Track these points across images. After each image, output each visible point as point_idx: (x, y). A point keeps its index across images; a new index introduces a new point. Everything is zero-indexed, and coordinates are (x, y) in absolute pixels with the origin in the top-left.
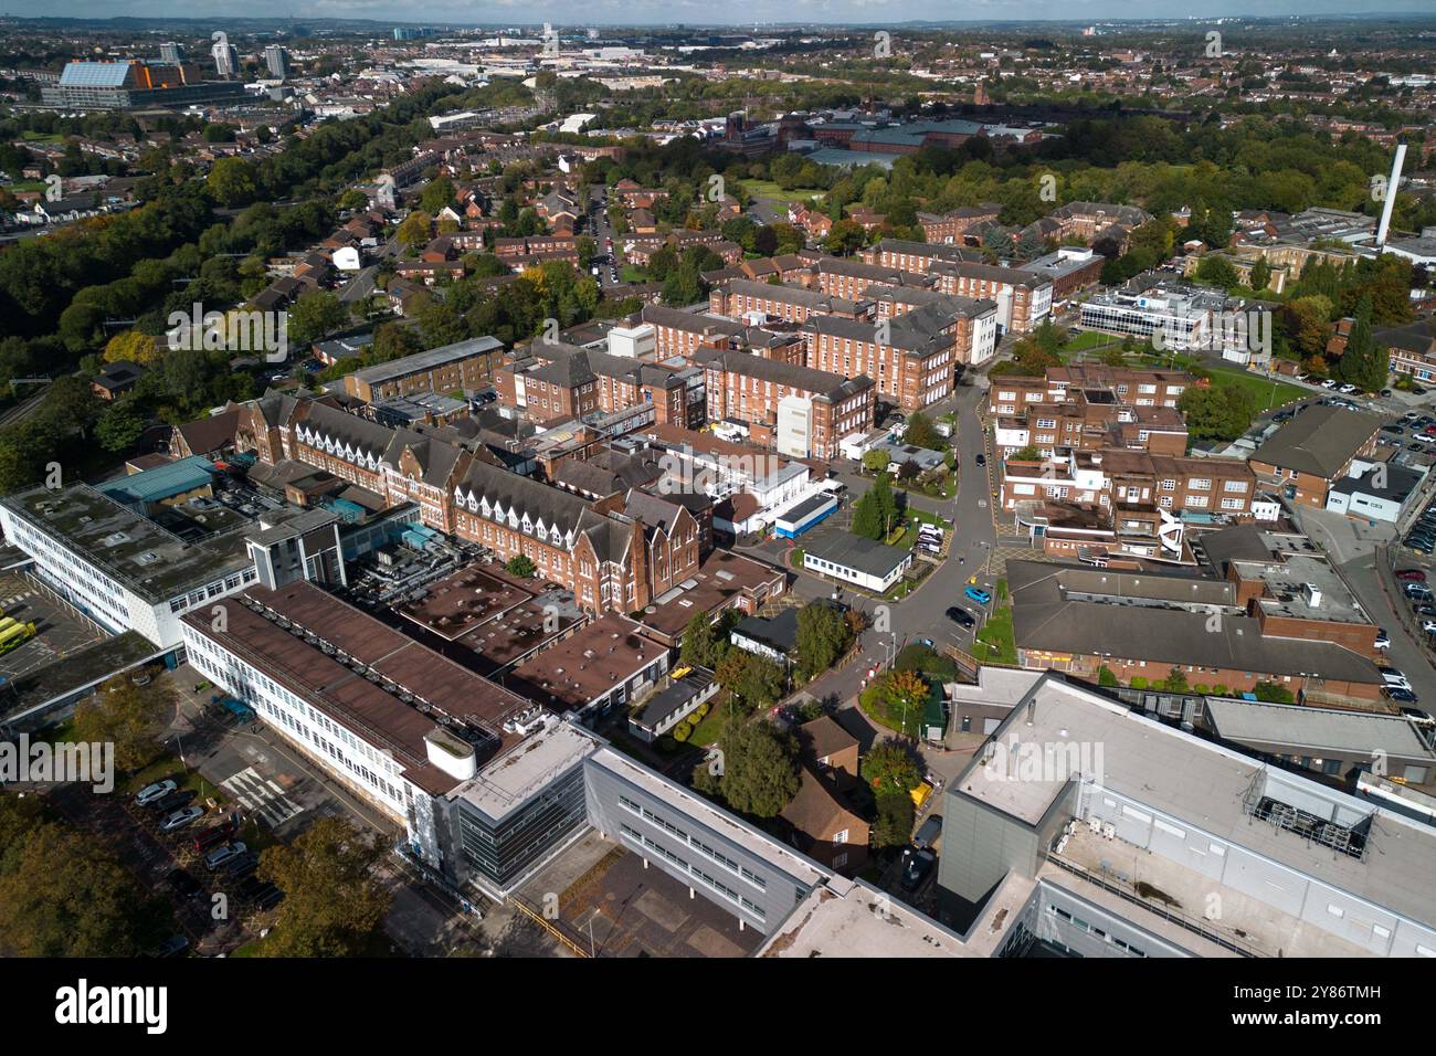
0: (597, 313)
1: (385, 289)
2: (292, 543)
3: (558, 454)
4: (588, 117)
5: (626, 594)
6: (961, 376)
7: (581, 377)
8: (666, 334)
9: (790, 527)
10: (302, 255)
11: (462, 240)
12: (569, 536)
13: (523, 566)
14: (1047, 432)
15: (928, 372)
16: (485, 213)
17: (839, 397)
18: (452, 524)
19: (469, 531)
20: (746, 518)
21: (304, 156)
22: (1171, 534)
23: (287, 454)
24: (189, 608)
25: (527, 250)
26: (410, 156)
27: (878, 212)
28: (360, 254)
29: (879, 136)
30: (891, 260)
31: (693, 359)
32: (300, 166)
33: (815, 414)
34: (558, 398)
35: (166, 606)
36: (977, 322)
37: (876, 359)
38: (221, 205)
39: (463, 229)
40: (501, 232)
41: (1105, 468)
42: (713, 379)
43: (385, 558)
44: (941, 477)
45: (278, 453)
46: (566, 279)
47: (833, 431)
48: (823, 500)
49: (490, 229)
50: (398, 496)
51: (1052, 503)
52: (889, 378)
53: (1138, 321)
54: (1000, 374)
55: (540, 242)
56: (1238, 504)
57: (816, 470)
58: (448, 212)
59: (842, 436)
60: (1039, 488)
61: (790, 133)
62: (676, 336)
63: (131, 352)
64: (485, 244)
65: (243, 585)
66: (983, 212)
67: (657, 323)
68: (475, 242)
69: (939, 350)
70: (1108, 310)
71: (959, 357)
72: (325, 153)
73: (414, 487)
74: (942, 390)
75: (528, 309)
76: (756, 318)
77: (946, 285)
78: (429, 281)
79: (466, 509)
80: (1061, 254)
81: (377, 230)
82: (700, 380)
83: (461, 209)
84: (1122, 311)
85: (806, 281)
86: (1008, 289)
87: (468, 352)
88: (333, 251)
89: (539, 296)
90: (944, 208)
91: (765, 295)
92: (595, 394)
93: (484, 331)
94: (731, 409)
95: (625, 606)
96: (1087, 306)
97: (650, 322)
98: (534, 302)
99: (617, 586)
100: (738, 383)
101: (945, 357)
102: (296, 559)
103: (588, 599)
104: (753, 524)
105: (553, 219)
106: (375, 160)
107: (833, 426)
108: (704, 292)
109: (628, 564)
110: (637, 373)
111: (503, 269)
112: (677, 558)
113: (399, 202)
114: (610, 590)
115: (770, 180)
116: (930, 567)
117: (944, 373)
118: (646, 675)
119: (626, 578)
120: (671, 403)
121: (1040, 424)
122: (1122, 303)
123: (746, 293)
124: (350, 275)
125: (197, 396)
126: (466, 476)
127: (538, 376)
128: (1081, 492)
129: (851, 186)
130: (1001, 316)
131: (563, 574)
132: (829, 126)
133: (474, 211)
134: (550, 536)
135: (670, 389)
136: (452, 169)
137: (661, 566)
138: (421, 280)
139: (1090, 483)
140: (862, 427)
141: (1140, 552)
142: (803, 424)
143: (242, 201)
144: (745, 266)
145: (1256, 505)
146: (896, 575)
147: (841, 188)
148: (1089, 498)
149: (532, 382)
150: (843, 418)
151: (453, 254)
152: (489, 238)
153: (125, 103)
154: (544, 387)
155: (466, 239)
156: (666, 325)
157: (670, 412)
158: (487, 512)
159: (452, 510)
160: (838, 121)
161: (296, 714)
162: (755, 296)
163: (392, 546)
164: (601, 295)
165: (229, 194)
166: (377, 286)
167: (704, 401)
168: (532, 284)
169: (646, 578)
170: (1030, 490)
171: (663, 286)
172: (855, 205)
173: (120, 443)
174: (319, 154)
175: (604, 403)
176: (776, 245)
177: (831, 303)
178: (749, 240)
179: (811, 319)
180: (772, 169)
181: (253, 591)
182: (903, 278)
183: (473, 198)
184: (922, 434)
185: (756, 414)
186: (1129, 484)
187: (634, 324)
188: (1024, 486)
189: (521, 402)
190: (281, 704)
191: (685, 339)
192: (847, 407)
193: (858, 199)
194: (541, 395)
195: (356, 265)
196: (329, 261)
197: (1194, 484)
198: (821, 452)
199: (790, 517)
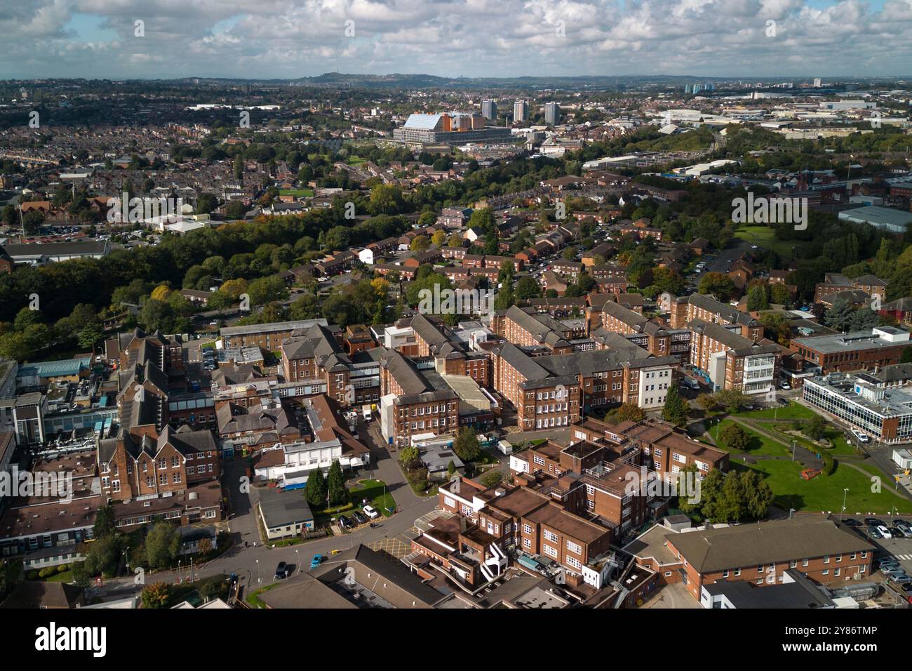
5: (111, 487)
11: (453, 253)
14: (540, 467)
15: (537, 402)
17: (409, 401)
20: (267, 467)
30: (693, 311)
36: (642, 374)
41: (492, 501)
42: (382, 372)
43: (73, 434)
56: (577, 564)
59: (415, 432)
60: (458, 504)
69: (553, 386)
70: (823, 390)
74: (562, 421)
80: (877, 332)
82: (375, 371)
86: (723, 352)
88: (359, 251)
93: (323, 315)
96: (808, 382)
97: (412, 326)
99: (106, 479)
104: (271, 473)
107: (401, 423)
109: (112, 467)
112: (162, 475)
114: (104, 482)
116: (326, 535)
117: (562, 407)
118: (71, 535)
119: (112, 477)
120: (333, 382)
121: (536, 459)
122: (840, 386)
123: (512, 317)
135: (332, 373)
137: (147, 476)
140: (441, 430)
145: (584, 569)
153: (432, 141)
155: (456, 252)
157: (333, 389)
162: (514, 321)
167: (379, 387)
169: (131, 480)
170: (453, 504)
177: (546, 336)
178: (635, 277)
186: (487, 517)
187: (399, 327)
188: (449, 499)
195: (371, 262)
197: (548, 535)
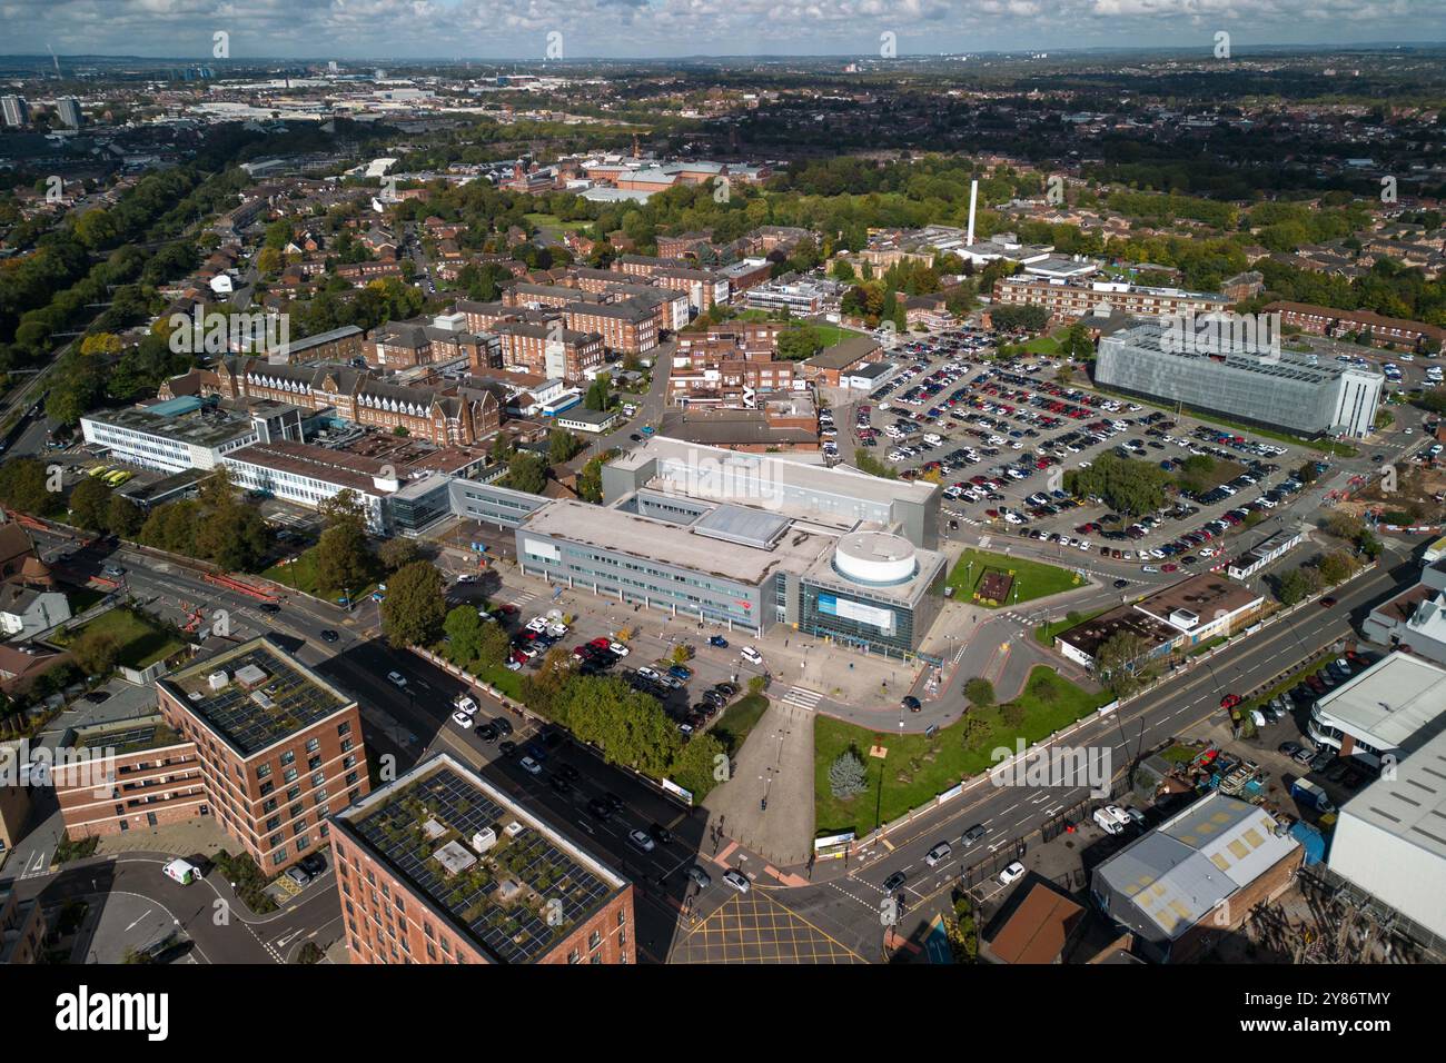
0: (424, 310)
1: (261, 304)
2: (277, 418)
3: (413, 382)
4: (390, 162)
5: (461, 434)
6: (663, 336)
7: (421, 344)
8: (473, 318)
9: (551, 409)
10: (183, 283)
11: (309, 268)
12: (428, 409)
13: (402, 432)
14: (700, 357)
15: (640, 332)
16: (321, 246)
17: (581, 344)
18: (357, 417)
19: (368, 418)
20: (526, 406)
21: (144, 204)
22: (750, 398)
23: (242, 393)
24: (227, 452)
25: (362, 272)
26: (238, 202)
27: (630, 236)
28: (232, 280)
29: (640, 176)
30: (629, 268)
31: (492, 330)
32: (142, 214)
33: (567, 354)
34: (407, 356)
35: (217, 449)
36: (675, 304)
37: (609, 326)
38: (91, 249)
39: (307, 258)
40: (339, 261)
41: (719, 369)
42: (505, 340)
43: (323, 433)
44: (641, 385)
45: (236, 392)
46: (396, 289)
47: (579, 364)
48: (571, 397)
49: (329, 258)
50: (321, 405)
51: (695, 389)
52: (617, 337)
53: (780, 301)
54: (685, 332)
55: (371, 267)
56: (787, 383)
57: (567, 384)
58: (291, 247)
59: (585, 367)
60: (689, 382)
61: (568, 175)
62: (480, 319)
63: (103, 346)
64: (327, 270)
65: (251, 442)
66: (705, 235)
67: (467, 311)
68: (319, 268)
69: (646, 319)
70: (763, 295)
71: (665, 326)
72: (159, 202)
73: (332, 398)
74: (651, 344)
75: (376, 307)
76: (532, 305)
77: (663, 282)
78: (292, 297)
79: (365, 406)
80: (746, 261)
81: (235, 263)
82: (497, 341)
83: (301, 243)
84: (771, 295)
85: (569, 284)
86: (699, 284)
87: (341, 335)
88: (209, 279)
89: (385, 298)
90: (678, 232)
91: (540, 293)
92: (430, 353)
93: (347, 323)
94: (518, 359)
95: (461, 442)
96: (751, 293)
97: (462, 311)
98: (381, 303)
99: (456, 431)
100: (521, 342)
101: (650, 323)
102: (279, 428)
103: (441, 439)
104: (531, 411)
105: (378, 249)
106: (206, 206)
107: (578, 361)
108: (498, 295)
109: (461, 418)
110: (456, 337)
111: (347, 286)
112: (487, 419)
113: (245, 241)
114: (452, 434)
115: (551, 214)
116: (626, 422)
117: (651, 333)
118: (475, 465)
119: (461, 427)
120: (479, 354)
121: (696, 353)
122: (773, 290)
123: (526, 292)
124: (227, 295)
125: (161, 369)
126: (363, 389)
127: (393, 343)
128: (708, 383)
129: (613, 218)
130: (696, 300)
131: (425, 432)
132: (601, 168)
133: (311, 245)
134: (417, 412)
135: (478, 345)
136: (281, 212)
137: (479, 422)
138: (286, 296)
139: (712, 377)
140: (598, 363)
141: (734, 406)
142: (560, 360)
143: (109, 244)
144: (528, 277)
145: (795, 382)
146: (607, 424)
147: (605, 220)
148: (713, 385)
149: (389, 348)
150: (585, 357)
151: (306, 278)
152: (329, 265)
154: (397, 349)
155: (311, 267)
156: (473, 312)
157: (479, 358)
158: (378, 406)
159: (356, 407)
160: (609, 163)
161: (300, 487)
162: (533, 293)
163: (326, 426)
164: (425, 299)
165: (95, 239)
166: (254, 302)
167: (501, 354)
168: (378, 291)
169: (471, 427)
170: (683, 384)
171: (469, 291)
172: (617, 232)
173: (126, 394)
174: (154, 204)
175: (437, 358)
176: (551, 262)
177: (583, 296)
178: (531, 258)
179: (568, 305)
180: (552, 205)
181: (257, 445)
182: (632, 279)
183: (308, 235)
184: (633, 363)
185: (534, 359)
186: (729, 375)
187: (452, 313)
188: (680, 382)
189: (382, 361)
190: (290, 484)
191: (487, 320)
192: (586, 350)
193: (619, 228)
194: (393, 354)
195: (229, 289)
196: (208, 286)
197: (764, 374)
198: (572, 376)
199: (552, 405)
